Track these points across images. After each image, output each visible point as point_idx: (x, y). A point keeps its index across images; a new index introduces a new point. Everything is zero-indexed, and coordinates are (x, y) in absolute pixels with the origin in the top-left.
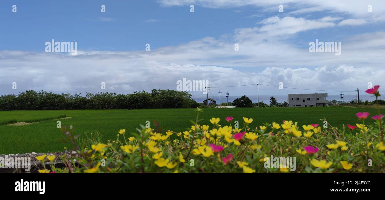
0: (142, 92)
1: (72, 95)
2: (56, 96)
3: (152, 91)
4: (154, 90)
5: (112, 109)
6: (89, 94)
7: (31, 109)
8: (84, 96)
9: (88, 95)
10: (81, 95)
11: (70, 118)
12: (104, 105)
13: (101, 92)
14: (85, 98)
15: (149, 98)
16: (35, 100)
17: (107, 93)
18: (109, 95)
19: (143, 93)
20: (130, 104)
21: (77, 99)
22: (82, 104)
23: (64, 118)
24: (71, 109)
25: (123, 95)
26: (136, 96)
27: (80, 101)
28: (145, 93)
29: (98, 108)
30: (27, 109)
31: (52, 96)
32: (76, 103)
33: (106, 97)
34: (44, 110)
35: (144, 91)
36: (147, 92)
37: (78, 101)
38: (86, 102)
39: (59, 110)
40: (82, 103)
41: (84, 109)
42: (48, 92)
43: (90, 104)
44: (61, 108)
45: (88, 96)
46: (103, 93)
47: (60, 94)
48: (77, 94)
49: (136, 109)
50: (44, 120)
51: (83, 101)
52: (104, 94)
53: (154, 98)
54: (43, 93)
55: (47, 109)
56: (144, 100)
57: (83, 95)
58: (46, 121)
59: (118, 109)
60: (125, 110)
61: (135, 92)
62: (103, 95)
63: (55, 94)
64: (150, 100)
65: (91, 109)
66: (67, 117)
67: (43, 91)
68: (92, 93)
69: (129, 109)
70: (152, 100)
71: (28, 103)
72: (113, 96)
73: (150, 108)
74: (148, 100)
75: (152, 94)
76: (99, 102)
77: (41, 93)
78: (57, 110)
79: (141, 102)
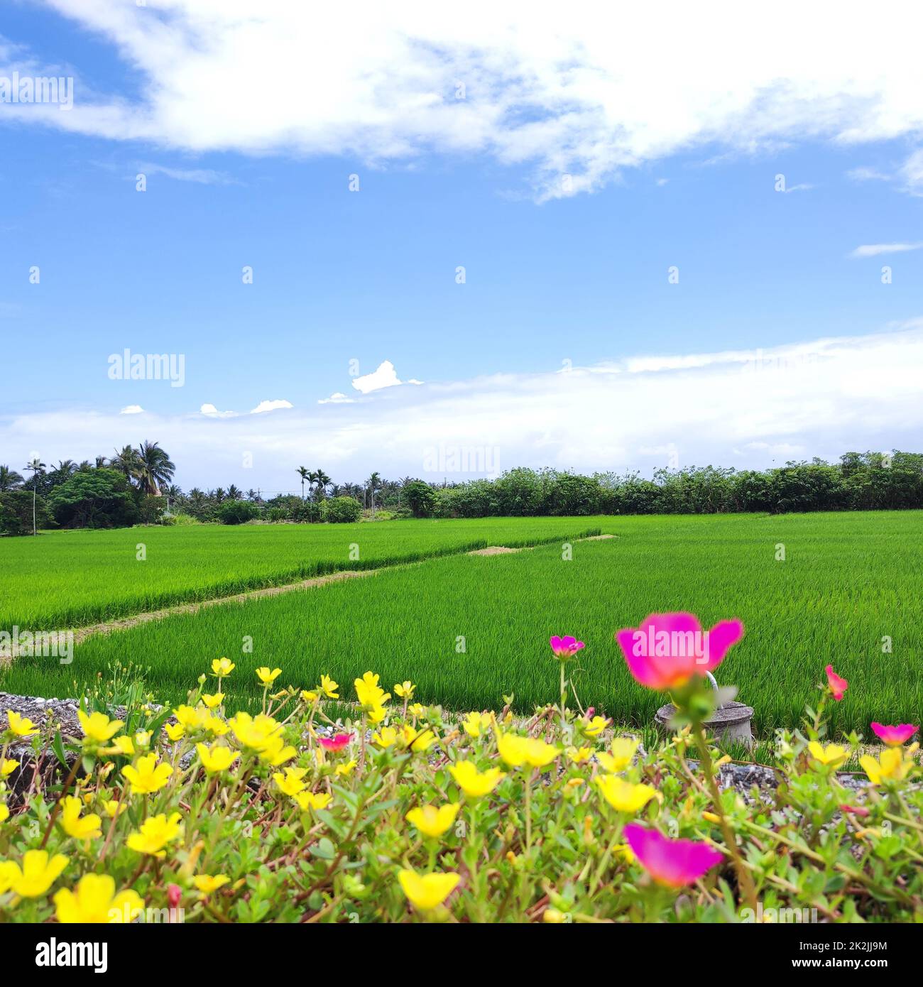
0: (810, 462)
1: (618, 478)
2: (579, 481)
3: (844, 458)
4: (852, 453)
5: (725, 511)
6: (663, 472)
7: (523, 515)
8: (649, 478)
9: (658, 476)
10: (640, 476)
11: (611, 536)
12: (703, 502)
13: (693, 467)
14: (652, 485)
15: (835, 478)
16: (531, 491)
17: (710, 467)
18: (715, 474)
19: (815, 463)
20: (777, 498)
21: (630, 486)
22: (643, 500)
23: (595, 537)
24: (616, 514)
25: (753, 474)
26: (791, 473)
27: (639, 491)
28: (821, 464)
29: (685, 511)
30: (515, 515)
31: (570, 480)
32: (629, 497)
33: (708, 480)
34: (552, 515)
35: (817, 460)
36: (825, 463)
37: (633, 492)
38: (655, 495)
39: (589, 515)
40: (644, 497)
41: (650, 512)
42: (560, 470)
43: (664, 499)
44: (593, 511)
45: (660, 478)
46: (699, 469)
47: (590, 475)
48: (631, 473)
49: (794, 511)
50: (547, 541)
51: (646, 493)
52: (700, 471)
53: (849, 480)
54: (548, 474)
55: (561, 514)
56: (820, 487)
57: (646, 476)
58: (551, 545)
59: (740, 511)
60: (762, 514)
61: (788, 463)
62: (699, 475)
63: (577, 475)
64: (836, 485)
65: (668, 512)
66: (604, 534)
67: (549, 469)
68: (668, 470)
69: (773, 512)
70: (844, 484)
71: (518, 499)
72: (727, 476)
73: (840, 510)
74: (830, 486)
75: (844, 466)
76: (688, 494)
77: (546, 473)
78: (583, 515)
79: (808, 491)
